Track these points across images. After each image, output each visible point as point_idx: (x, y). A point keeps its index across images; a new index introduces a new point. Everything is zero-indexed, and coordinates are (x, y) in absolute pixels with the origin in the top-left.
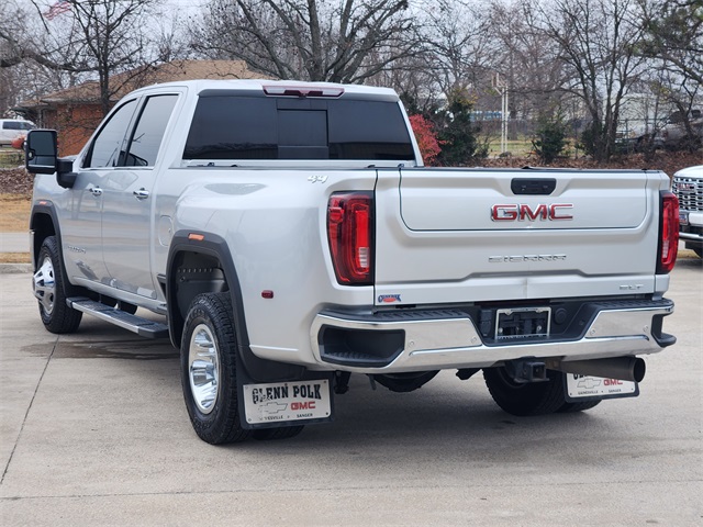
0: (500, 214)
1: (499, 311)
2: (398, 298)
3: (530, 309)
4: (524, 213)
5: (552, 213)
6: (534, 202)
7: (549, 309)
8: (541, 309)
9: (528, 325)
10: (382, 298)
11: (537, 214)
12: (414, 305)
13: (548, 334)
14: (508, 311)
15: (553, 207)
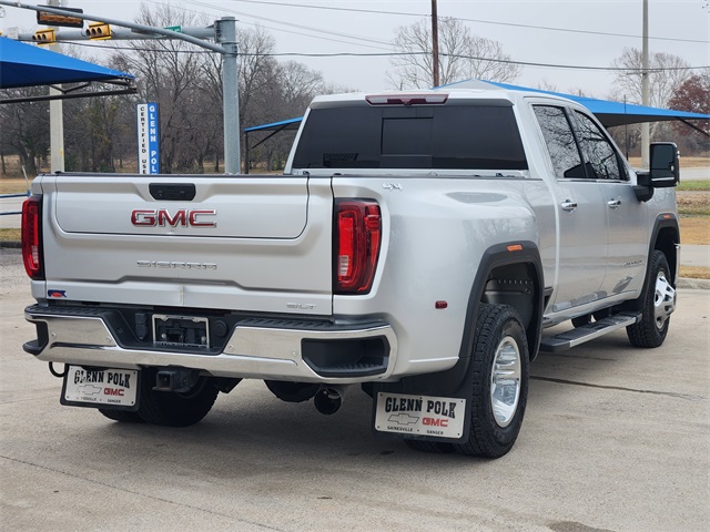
0: (141, 219)
1: (154, 316)
2: (62, 293)
3: (185, 318)
4: (161, 219)
5: (191, 220)
6: (172, 208)
7: (206, 320)
8: (197, 319)
9: (191, 334)
10: (50, 293)
11: (175, 219)
12: (98, 303)
13: (208, 346)
14: (163, 317)
15: (192, 213)
